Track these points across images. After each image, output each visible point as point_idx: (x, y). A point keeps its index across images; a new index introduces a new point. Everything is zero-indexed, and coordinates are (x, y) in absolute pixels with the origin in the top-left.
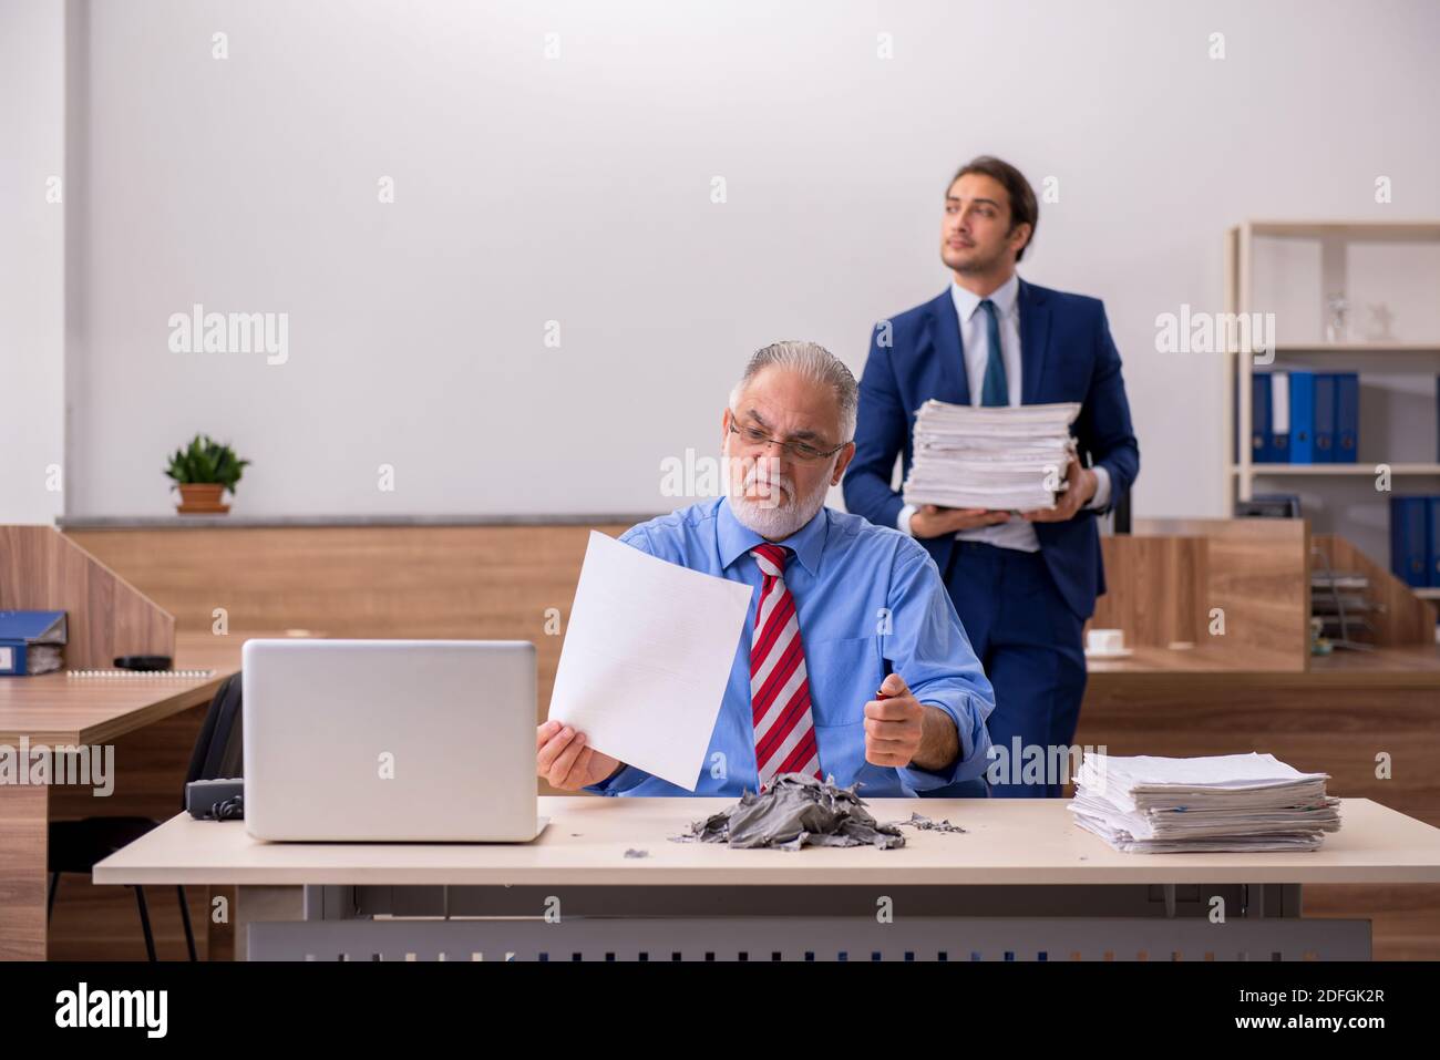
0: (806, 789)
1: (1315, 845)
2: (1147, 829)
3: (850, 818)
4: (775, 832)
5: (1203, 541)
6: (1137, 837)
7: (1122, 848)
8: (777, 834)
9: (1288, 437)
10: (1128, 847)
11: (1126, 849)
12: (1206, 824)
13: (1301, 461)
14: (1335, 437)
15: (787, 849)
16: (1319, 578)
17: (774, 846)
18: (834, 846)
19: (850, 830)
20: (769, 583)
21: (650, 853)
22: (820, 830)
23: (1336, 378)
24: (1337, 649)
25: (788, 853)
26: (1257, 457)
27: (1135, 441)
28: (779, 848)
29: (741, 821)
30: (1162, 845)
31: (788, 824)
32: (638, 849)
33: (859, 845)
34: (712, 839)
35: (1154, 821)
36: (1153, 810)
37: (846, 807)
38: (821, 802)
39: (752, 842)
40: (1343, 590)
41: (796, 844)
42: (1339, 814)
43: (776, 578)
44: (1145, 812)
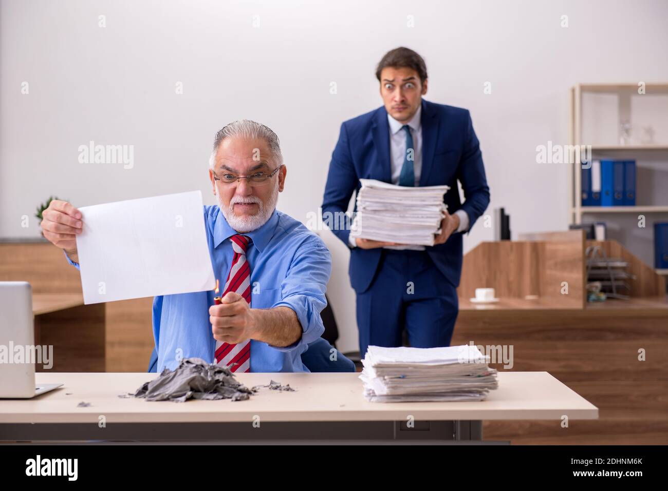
0: (197, 367)
1: (482, 397)
2: (382, 388)
3: (221, 383)
4: (173, 391)
5: (543, 244)
6: (377, 393)
7: (370, 400)
8: (174, 393)
9: (600, 193)
10: (374, 399)
11: (372, 400)
12: (417, 385)
13: (607, 205)
14: (624, 193)
15: (177, 402)
16: (601, 262)
17: (172, 399)
18: (208, 399)
19: (221, 390)
20: (237, 256)
21: (92, 404)
22: (202, 390)
23: (625, 164)
24: (608, 298)
25: (177, 404)
26: (584, 203)
27: (488, 188)
28: (173, 401)
29: (154, 386)
30: (394, 397)
31: (180, 387)
32: (86, 401)
33: (223, 398)
34: (141, 396)
35: (387, 384)
36: (386, 377)
37: (220, 377)
38: (202, 374)
39: (158, 398)
40: (613, 268)
41: (183, 398)
42: (497, 379)
43: (241, 254)
44: (382, 378)
